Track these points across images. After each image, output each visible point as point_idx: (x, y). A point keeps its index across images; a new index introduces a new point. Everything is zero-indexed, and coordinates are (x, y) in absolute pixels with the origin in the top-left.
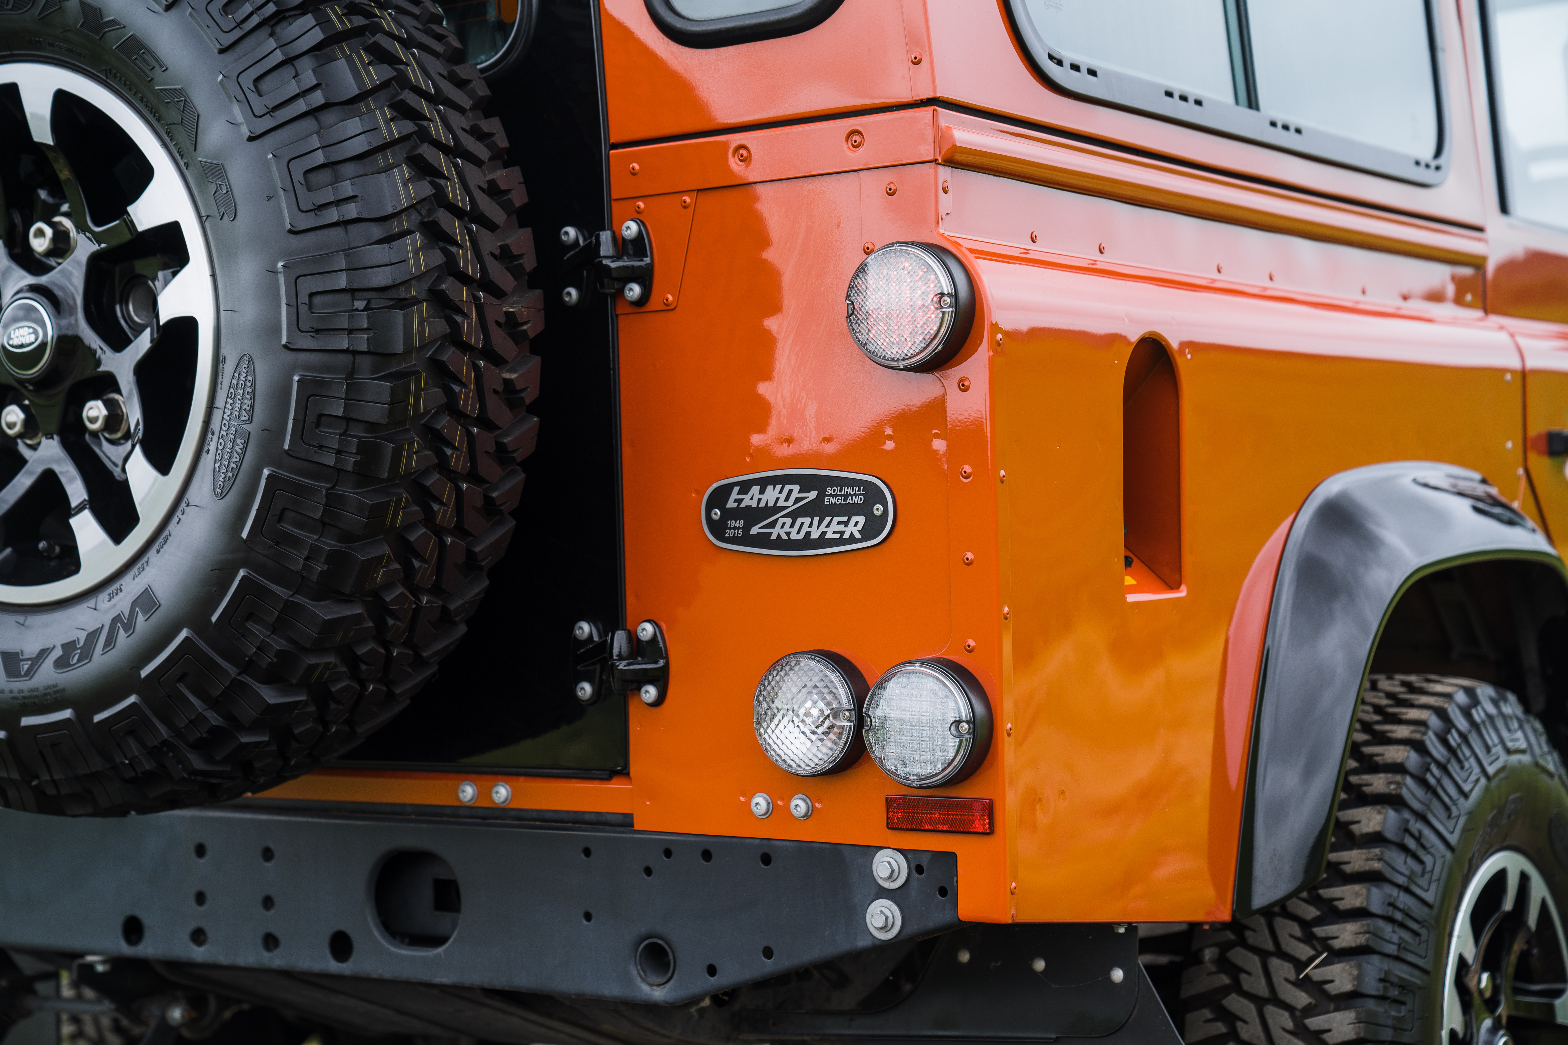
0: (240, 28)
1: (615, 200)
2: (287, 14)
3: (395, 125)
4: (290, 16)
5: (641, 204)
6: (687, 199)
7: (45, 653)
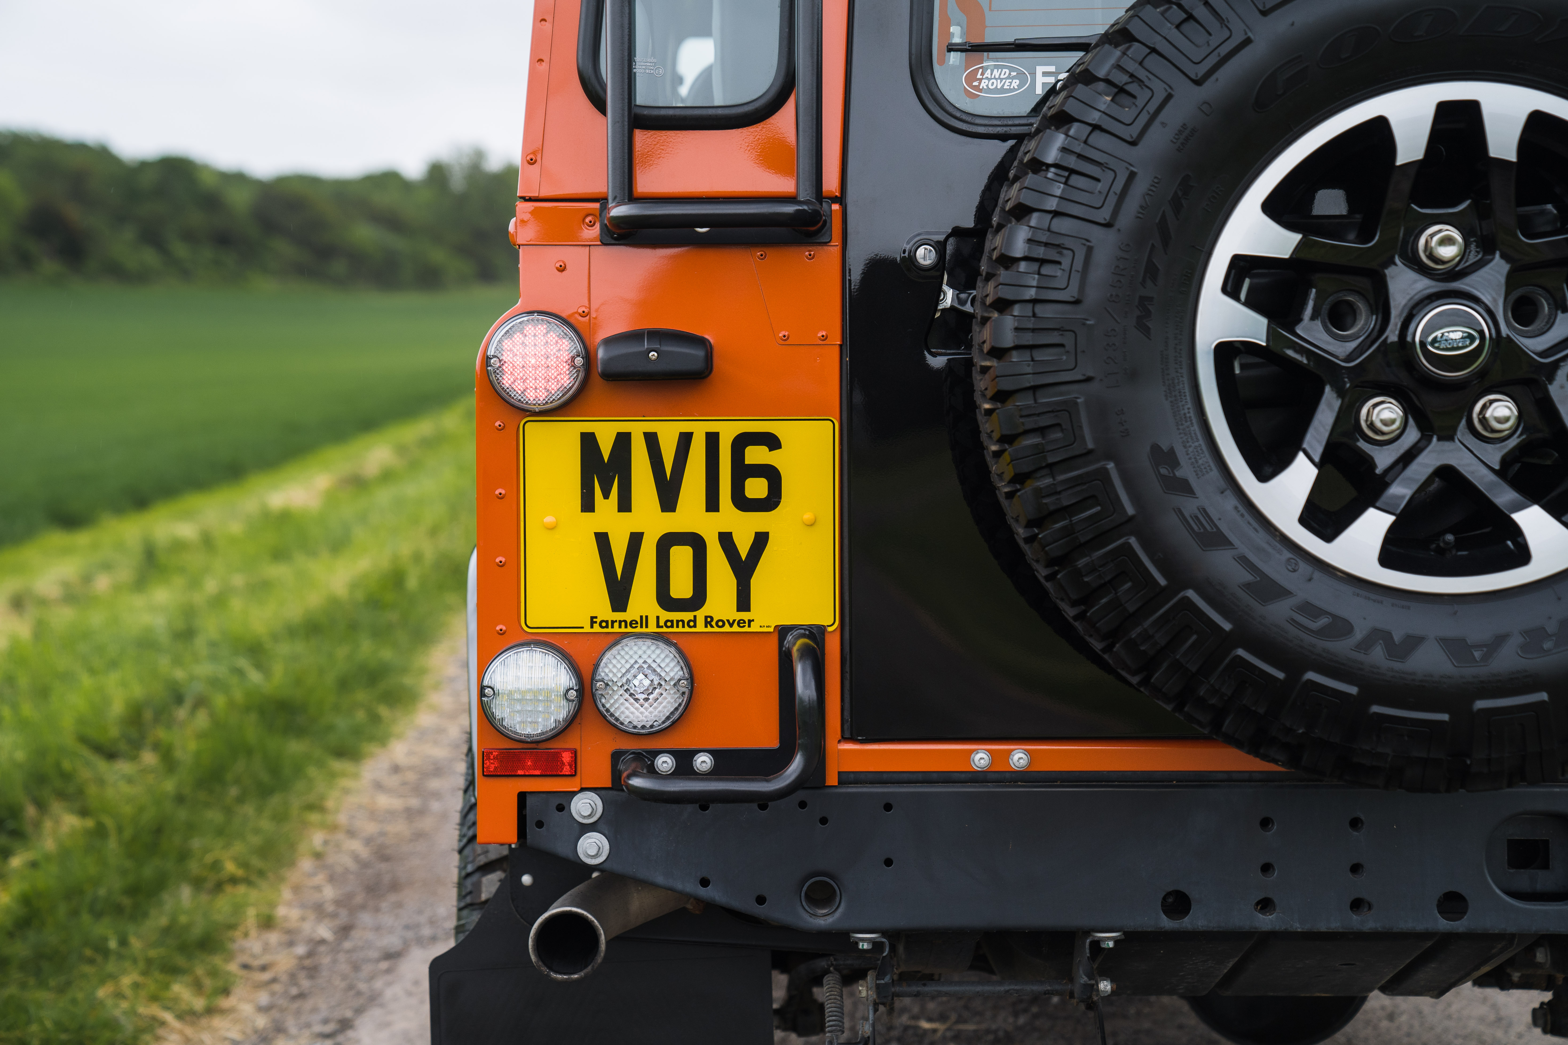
7: (1500, 639)
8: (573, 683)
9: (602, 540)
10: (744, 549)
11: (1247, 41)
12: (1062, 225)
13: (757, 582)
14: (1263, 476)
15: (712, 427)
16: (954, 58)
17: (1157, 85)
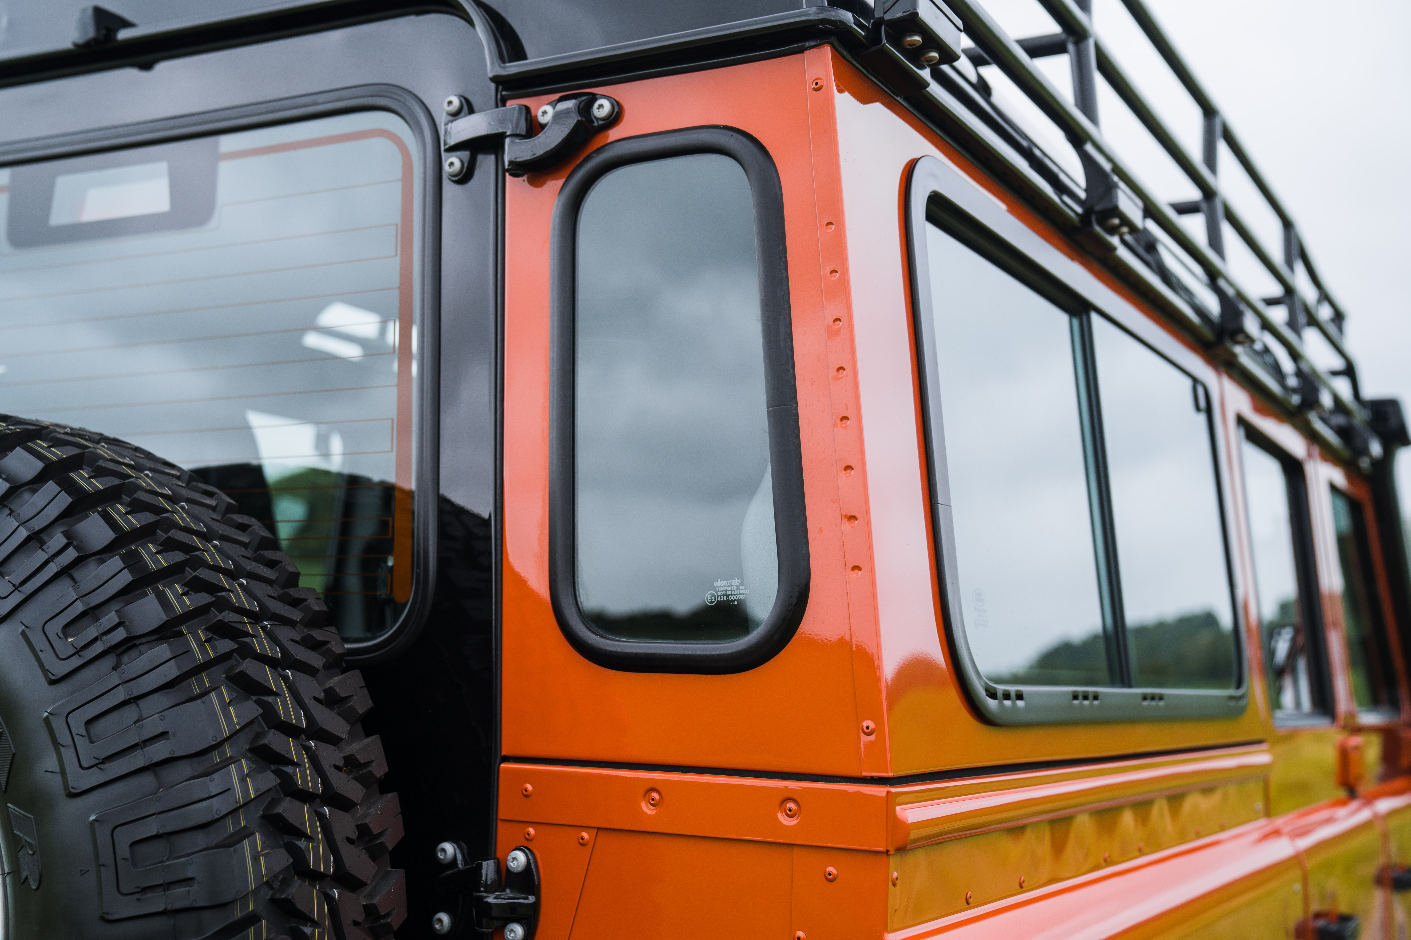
0: (80, 656)
1: (502, 820)
2: (138, 642)
3: (252, 781)
4: (142, 644)
5: (531, 830)
6: (585, 835)
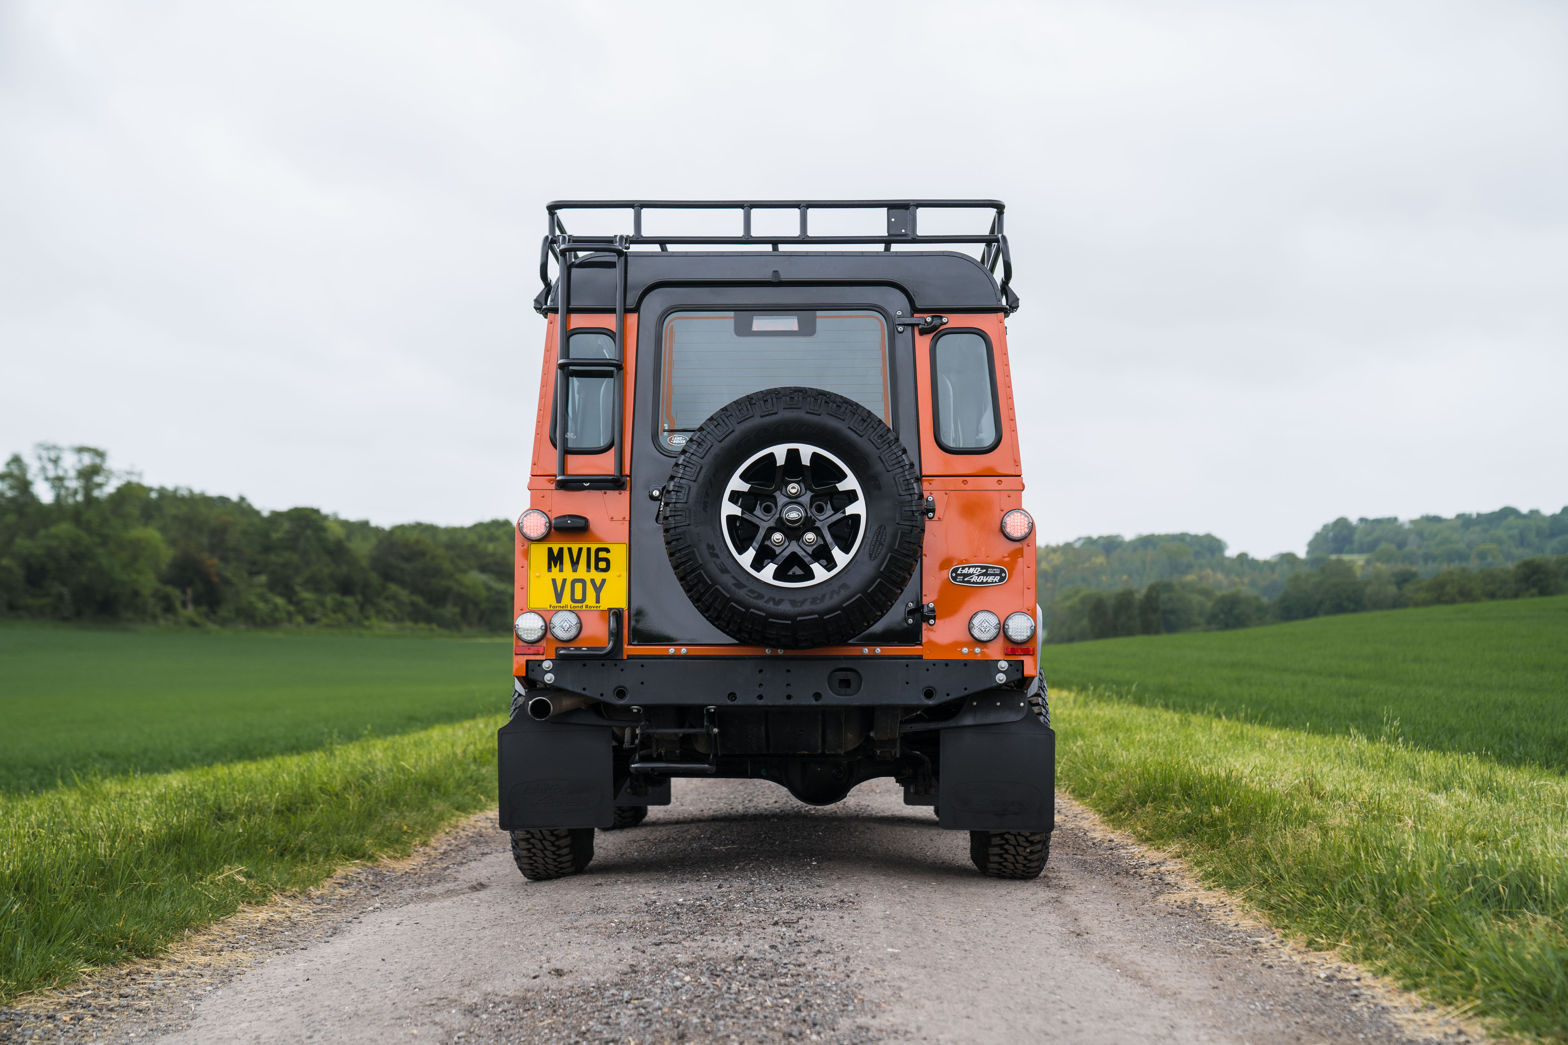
7: (805, 600)
8: (543, 624)
9: (554, 581)
10: (598, 584)
11: (733, 431)
12: (682, 481)
13: (602, 594)
14: (740, 553)
15: (589, 546)
16: (666, 434)
17: (709, 442)
